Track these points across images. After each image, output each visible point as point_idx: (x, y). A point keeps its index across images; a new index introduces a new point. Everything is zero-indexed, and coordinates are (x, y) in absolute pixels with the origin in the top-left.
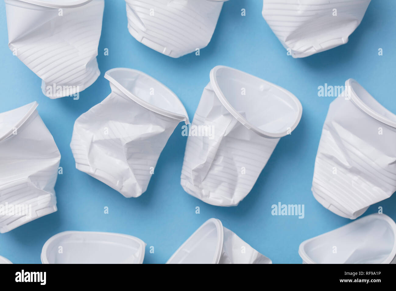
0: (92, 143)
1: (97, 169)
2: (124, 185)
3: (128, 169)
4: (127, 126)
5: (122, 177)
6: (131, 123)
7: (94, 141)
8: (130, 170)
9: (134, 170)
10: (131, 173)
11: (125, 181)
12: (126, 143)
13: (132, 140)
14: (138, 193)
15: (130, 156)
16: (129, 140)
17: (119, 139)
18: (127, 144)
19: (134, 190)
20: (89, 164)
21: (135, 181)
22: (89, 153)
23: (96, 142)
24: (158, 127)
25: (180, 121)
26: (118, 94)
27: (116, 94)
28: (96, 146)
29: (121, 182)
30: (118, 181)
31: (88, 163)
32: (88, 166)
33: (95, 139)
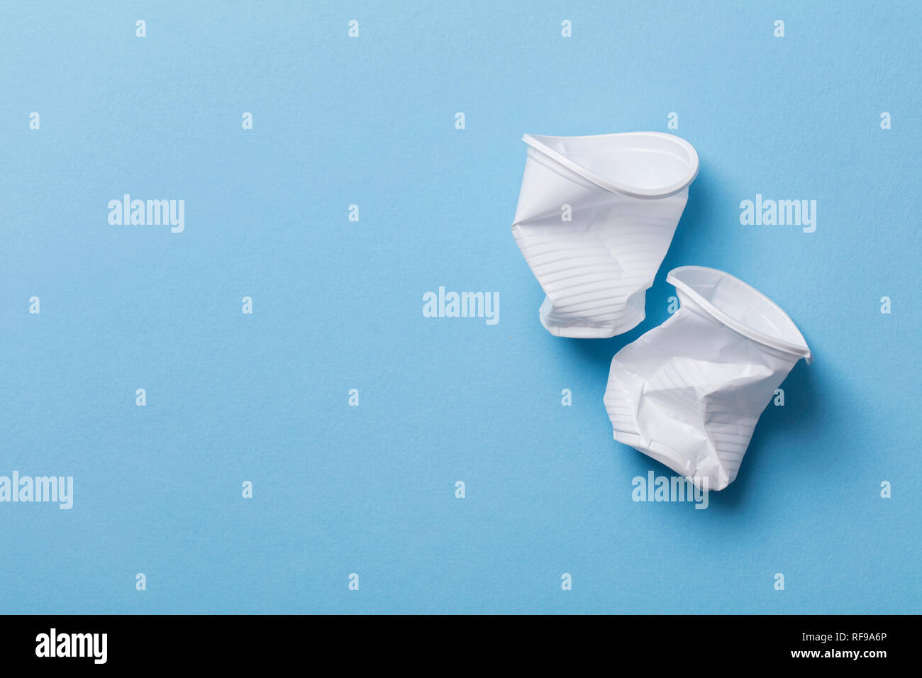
0: (642, 395)
1: (651, 441)
2: (697, 468)
3: (706, 441)
4: (705, 365)
5: (696, 454)
6: (712, 361)
7: (645, 393)
8: (708, 442)
9: (716, 442)
10: (711, 448)
11: (700, 461)
12: (704, 395)
13: (716, 390)
14: (722, 484)
15: (710, 419)
16: (710, 390)
17: (692, 389)
18: (708, 396)
19: (714, 478)
20: (640, 433)
21: (717, 463)
22: (638, 413)
23: (650, 394)
24: (762, 367)
25: (799, 356)
26: (691, 310)
27: (689, 311)
28: (649, 402)
29: (694, 464)
30: (688, 463)
31: (638, 430)
32: (638, 436)
33: (646, 389)
